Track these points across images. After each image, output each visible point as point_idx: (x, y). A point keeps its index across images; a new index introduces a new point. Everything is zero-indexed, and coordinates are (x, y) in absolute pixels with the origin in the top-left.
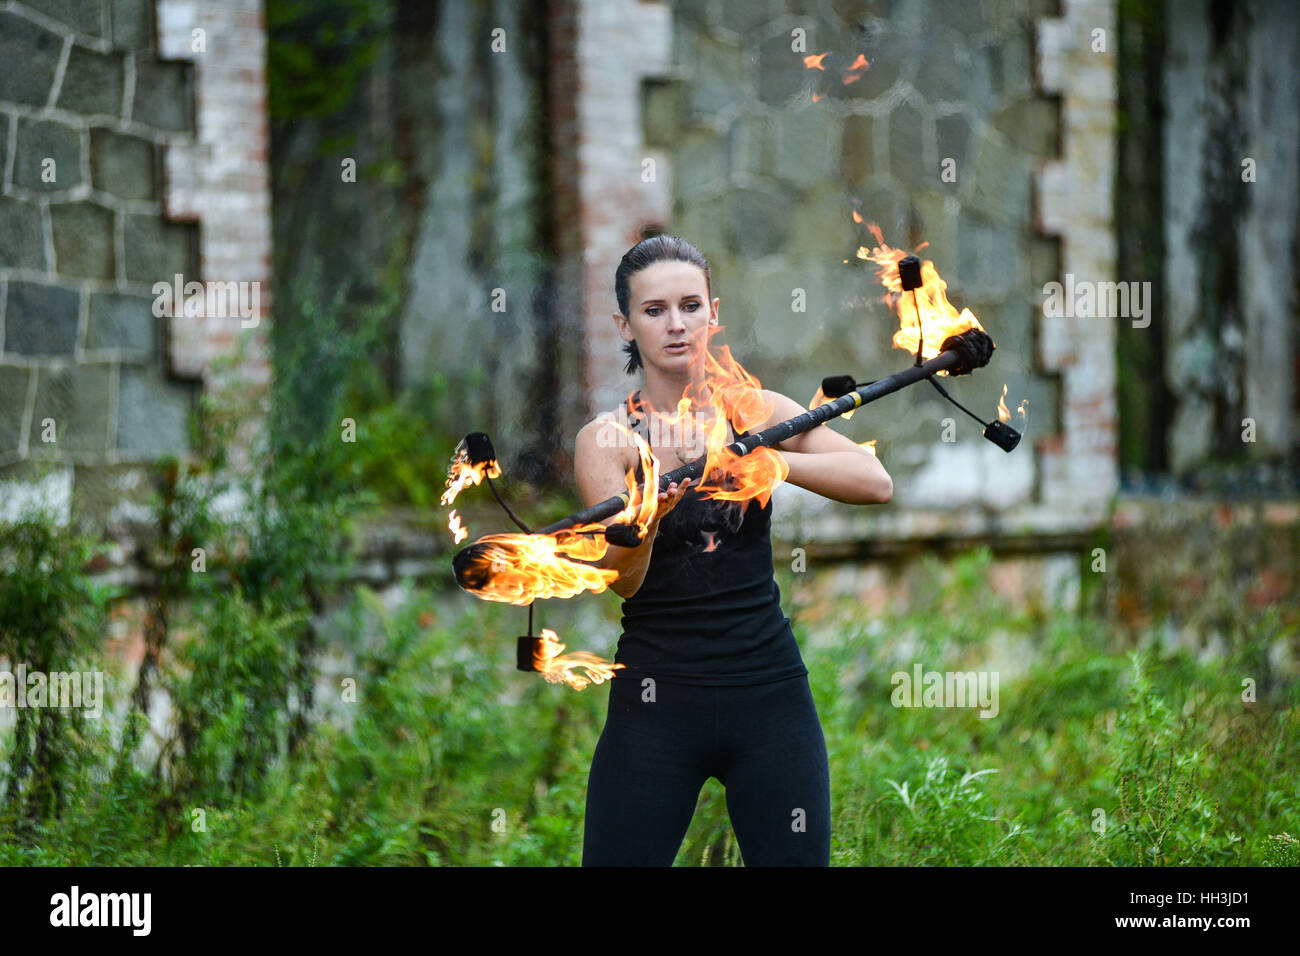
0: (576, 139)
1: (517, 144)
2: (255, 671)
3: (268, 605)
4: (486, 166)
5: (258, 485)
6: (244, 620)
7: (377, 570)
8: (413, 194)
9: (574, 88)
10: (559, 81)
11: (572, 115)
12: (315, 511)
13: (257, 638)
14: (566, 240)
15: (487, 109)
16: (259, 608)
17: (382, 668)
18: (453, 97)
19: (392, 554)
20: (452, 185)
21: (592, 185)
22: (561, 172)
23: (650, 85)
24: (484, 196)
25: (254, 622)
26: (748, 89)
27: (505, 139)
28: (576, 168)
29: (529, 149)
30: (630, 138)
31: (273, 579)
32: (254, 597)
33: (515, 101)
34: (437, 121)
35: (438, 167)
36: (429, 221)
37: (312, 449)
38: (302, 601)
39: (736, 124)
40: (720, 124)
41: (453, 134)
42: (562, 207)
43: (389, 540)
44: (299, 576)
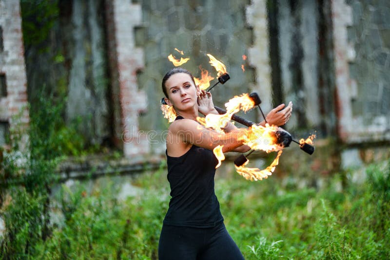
0: (115, 45)
1: (98, 47)
2: (31, 214)
3: (34, 193)
4: (89, 54)
5: (29, 155)
6: (27, 199)
7: (64, 176)
8: (68, 64)
9: (114, 30)
10: (109, 29)
11: (114, 38)
12: (48, 163)
13: (32, 204)
14: (114, 75)
15: (88, 37)
16: (32, 194)
17: (72, 210)
18: (78, 35)
19: (68, 171)
20: (79, 60)
21: (121, 59)
22: (112, 55)
23: (136, 29)
24: (89, 63)
25: (30, 199)
26: (165, 28)
27: (94, 46)
28: (116, 54)
29: (101, 49)
30: (131, 44)
31: (36, 185)
32: (30, 191)
33: (96, 34)
34: (74, 42)
35: (74, 56)
36: (73, 71)
37: (46, 143)
38: (45, 191)
39: (162, 39)
40: (157, 38)
41: (78, 46)
42: (112, 66)
43: (67, 167)
44: (44, 183)
